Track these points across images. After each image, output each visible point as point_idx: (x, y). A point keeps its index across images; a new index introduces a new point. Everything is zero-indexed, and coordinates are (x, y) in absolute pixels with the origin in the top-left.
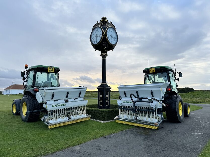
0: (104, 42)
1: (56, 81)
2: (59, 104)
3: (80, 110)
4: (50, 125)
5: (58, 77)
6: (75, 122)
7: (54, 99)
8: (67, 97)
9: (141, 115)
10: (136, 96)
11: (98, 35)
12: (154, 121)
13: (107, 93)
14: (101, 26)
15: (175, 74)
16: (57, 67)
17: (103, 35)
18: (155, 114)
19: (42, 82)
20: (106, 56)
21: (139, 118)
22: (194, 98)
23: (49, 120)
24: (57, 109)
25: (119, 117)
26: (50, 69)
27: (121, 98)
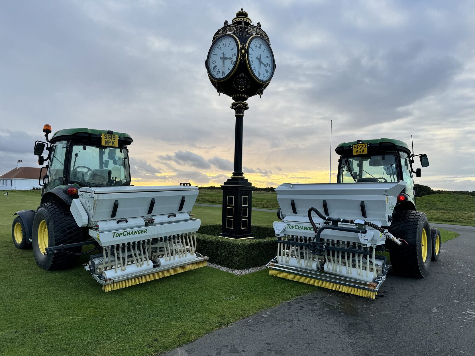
0: (242, 75)
1: (122, 168)
2: (131, 230)
3: (182, 242)
4: (108, 284)
5: (126, 158)
6: (169, 274)
7: (118, 216)
8: (150, 211)
9: (334, 261)
10: (322, 211)
11: (227, 56)
12: (367, 276)
13: (245, 199)
14: (234, 33)
15: (411, 159)
16: (124, 134)
17: (239, 57)
18: (370, 261)
19: (87, 170)
20: (245, 109)
21: (328, 267)
22: (434, 210)
23: (106, 269)
24: (126, 242)
25: (277, 262)
26: (107, 140)
27: (282, 215)
